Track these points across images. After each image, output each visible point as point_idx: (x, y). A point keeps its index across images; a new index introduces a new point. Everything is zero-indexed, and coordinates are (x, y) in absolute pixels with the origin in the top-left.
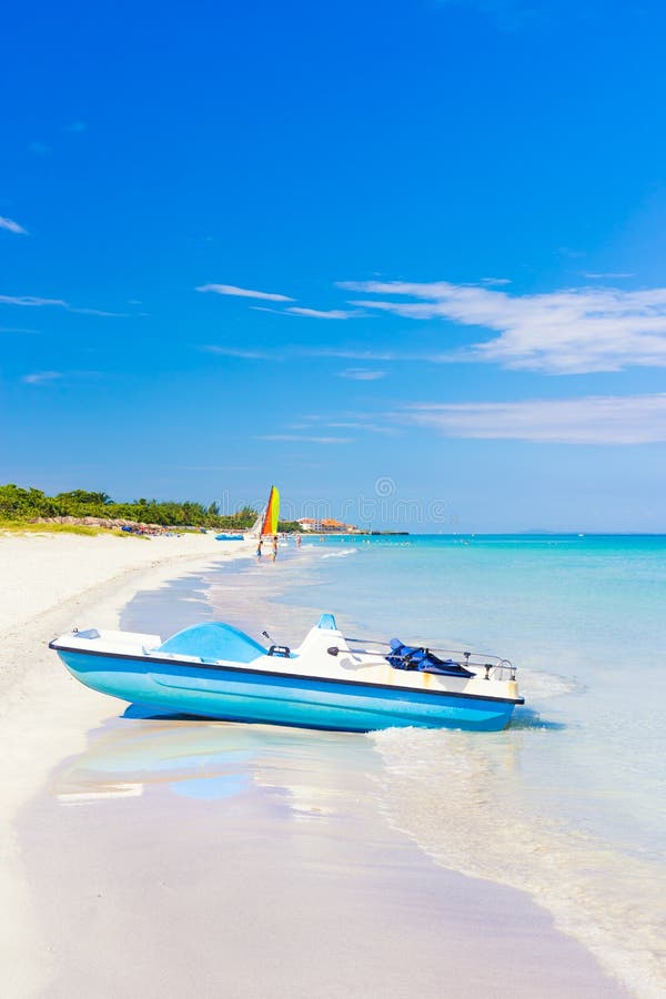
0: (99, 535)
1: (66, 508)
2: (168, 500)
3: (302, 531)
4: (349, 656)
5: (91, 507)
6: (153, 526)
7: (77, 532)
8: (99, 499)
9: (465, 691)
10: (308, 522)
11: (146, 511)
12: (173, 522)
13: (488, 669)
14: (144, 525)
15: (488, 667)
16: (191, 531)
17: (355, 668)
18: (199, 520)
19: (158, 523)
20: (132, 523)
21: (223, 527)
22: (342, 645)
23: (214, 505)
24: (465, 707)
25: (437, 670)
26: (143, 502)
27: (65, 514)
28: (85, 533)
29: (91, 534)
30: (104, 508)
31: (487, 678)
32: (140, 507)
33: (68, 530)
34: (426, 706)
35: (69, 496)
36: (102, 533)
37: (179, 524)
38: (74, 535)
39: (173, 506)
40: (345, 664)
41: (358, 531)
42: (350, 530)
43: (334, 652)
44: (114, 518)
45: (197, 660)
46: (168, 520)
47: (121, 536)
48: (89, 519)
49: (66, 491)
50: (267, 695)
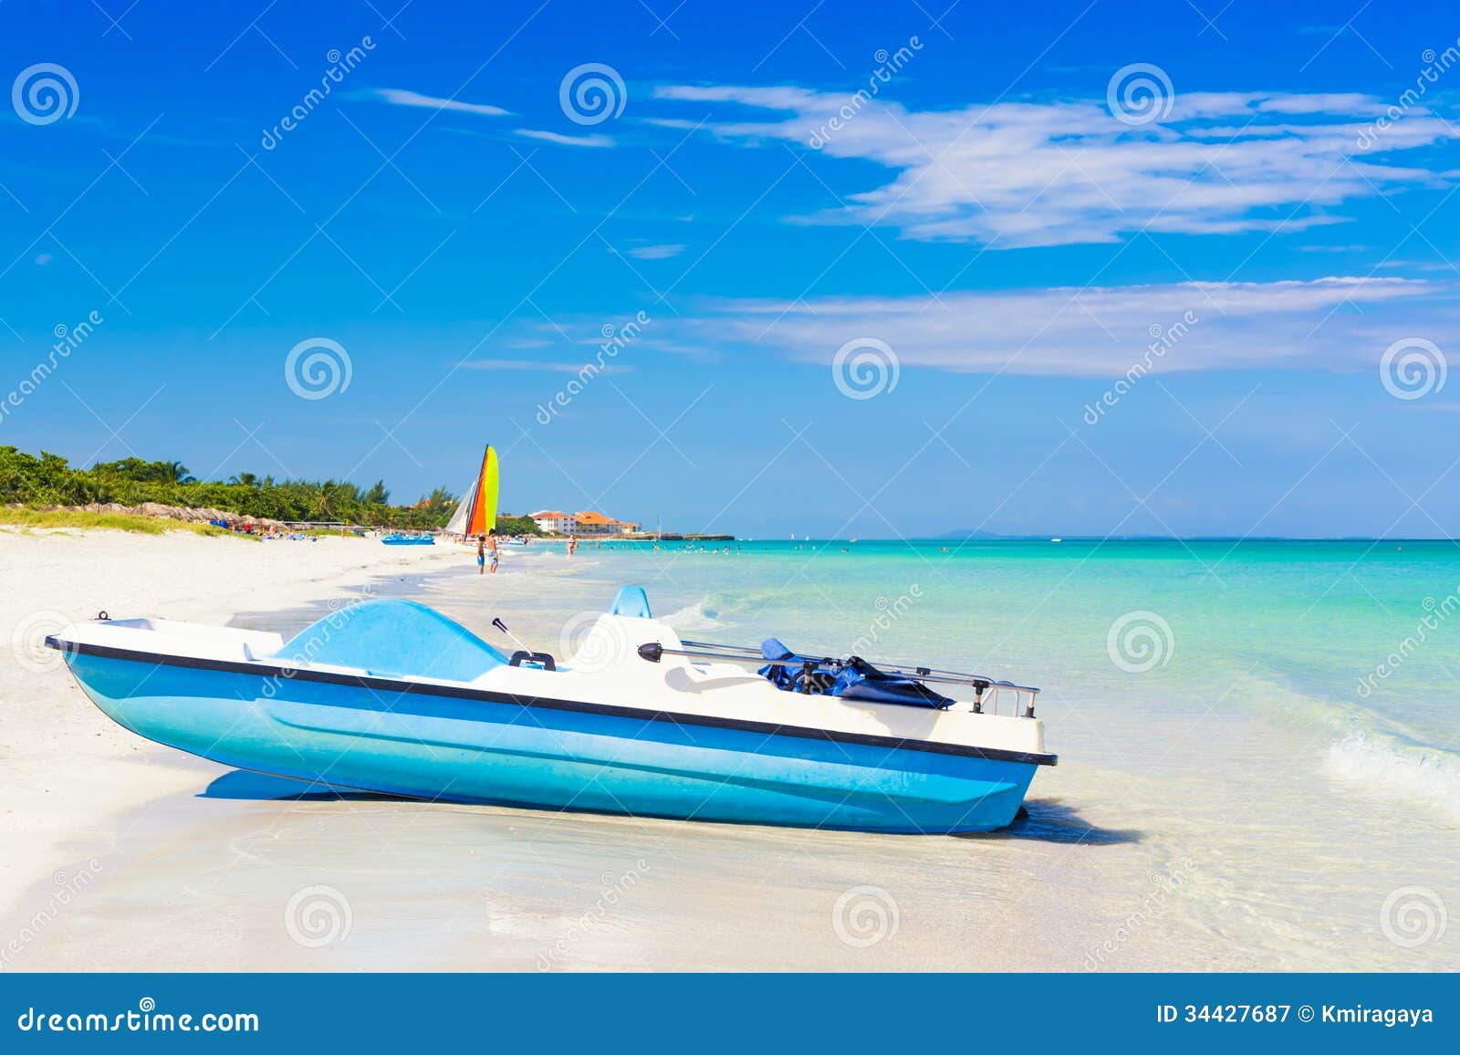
0: (168, 532)
1: (107, 488)
2: (294, 478)
3: (539, 534)
4: (684, 662)
5: (155, 487)
6: (266, 522)
7: (127, 526)
8: (168, 473)
9: (933, 737)
10: (549, 517)
11: (256, 495)
12: (303, 514)
13: (979, 692)
14: (250, 520)
15: (981, 686)
16: (337, 533)
17: (697, 688)
18: (352, 512)
19: (277, 517)
20: (230, 516)
21: (395, 525)
22: (670, 641)
23: (379, 488)
24: (930, 771)
25: (873, 692)
26: (249, 479)
27: (106, 500)
28: (142, 528)
29: (152, 530)
30: (177, 492)
31: (977, 709)
32: (244, 489)
33: (112, 523)
34: (849, 768)
35: (113, 469)
36: (172, 528)
37: (314, 518)
38: (123, 532)
39: (302, 489)
40: (676, 680)
41: (642, 534)
42: (627, 531)
43: (652, 653)
44: (194, 507)
45: (359, 672)
46: (295, 513)
47: (208, 533)
48: (150, 507)
49: (109, 460)
50: (509, 746)
